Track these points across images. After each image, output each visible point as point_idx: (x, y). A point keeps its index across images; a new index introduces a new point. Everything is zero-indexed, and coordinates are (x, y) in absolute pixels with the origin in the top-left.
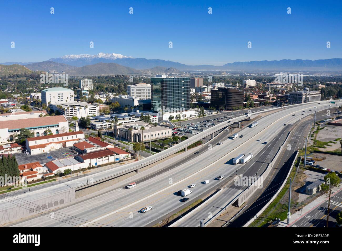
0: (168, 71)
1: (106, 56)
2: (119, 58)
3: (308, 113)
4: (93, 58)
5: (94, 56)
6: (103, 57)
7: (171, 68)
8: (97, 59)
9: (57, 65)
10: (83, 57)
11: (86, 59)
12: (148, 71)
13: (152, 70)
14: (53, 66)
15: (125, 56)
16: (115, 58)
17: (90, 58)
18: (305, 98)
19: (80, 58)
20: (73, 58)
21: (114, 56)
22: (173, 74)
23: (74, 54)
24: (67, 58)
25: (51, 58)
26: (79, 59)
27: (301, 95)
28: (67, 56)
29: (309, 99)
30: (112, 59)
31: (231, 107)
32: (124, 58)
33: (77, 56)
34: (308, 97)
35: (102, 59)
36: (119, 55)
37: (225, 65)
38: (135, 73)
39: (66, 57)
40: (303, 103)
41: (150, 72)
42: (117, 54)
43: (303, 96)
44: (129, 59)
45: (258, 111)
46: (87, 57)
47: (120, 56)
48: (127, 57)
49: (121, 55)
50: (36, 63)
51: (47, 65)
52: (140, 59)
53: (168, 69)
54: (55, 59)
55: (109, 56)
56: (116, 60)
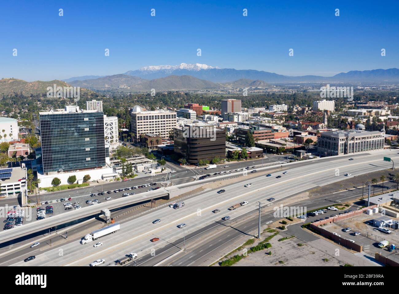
0: (253, 84)
1: (189, 67)
2: (203, 69)
3: (313, 183)
4: (174, 69)
5: (175, 67)
6: (185, 68)
7: (258, 81)
8: (178, 71)
9: (129, 79)
10: (163, 68)
11: (166, 71)
12: (229, 84)
13: (234, 83)
14: (123, 79)
15: (211, 67)
16: (199, 68)
17: (170, 69)
18: (346, 145)
19: (160, 70)
20: (152, 70)
21: (198, 67)
22: (259, 88)
23: (153, 66)
24: (145, 70)
25: (129, 70)
26: (158, 70)
27: (336, 139)
28: (146, 68)
29: (353, 147)
30: (195, 70)
31: (197, 159)
32: (209, 69)
33: (157, 68)
34: (350, 144)
35: (184, 70)
36: (203, 65)
37: (336, 75)
38: (212, 87)
39: (144, 68)
40: (341, 155)
41: (232, 86)
42: (201, 65)
43: (340, 143)
44: (215, 69)
45: (239, 170)
46: (167, 68)
47: (205, 67)
48: (213, 68)
49: (206, 65)
50: (107, 77)
51: (118, 79)
52: (228, 69)
53: (254, 82)
54: (132, 71)
55: (192, 67)
56: (200, 71)
